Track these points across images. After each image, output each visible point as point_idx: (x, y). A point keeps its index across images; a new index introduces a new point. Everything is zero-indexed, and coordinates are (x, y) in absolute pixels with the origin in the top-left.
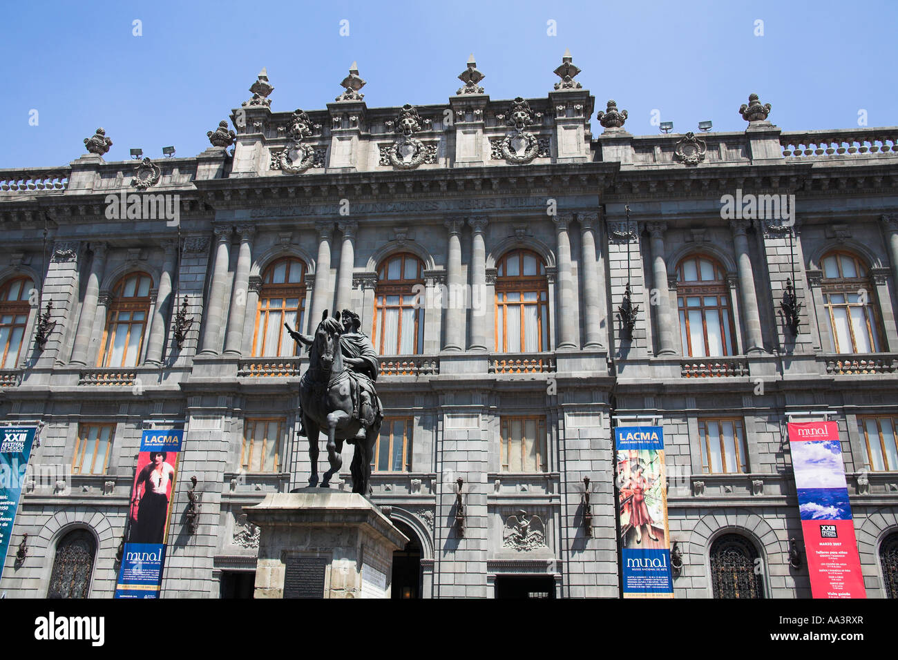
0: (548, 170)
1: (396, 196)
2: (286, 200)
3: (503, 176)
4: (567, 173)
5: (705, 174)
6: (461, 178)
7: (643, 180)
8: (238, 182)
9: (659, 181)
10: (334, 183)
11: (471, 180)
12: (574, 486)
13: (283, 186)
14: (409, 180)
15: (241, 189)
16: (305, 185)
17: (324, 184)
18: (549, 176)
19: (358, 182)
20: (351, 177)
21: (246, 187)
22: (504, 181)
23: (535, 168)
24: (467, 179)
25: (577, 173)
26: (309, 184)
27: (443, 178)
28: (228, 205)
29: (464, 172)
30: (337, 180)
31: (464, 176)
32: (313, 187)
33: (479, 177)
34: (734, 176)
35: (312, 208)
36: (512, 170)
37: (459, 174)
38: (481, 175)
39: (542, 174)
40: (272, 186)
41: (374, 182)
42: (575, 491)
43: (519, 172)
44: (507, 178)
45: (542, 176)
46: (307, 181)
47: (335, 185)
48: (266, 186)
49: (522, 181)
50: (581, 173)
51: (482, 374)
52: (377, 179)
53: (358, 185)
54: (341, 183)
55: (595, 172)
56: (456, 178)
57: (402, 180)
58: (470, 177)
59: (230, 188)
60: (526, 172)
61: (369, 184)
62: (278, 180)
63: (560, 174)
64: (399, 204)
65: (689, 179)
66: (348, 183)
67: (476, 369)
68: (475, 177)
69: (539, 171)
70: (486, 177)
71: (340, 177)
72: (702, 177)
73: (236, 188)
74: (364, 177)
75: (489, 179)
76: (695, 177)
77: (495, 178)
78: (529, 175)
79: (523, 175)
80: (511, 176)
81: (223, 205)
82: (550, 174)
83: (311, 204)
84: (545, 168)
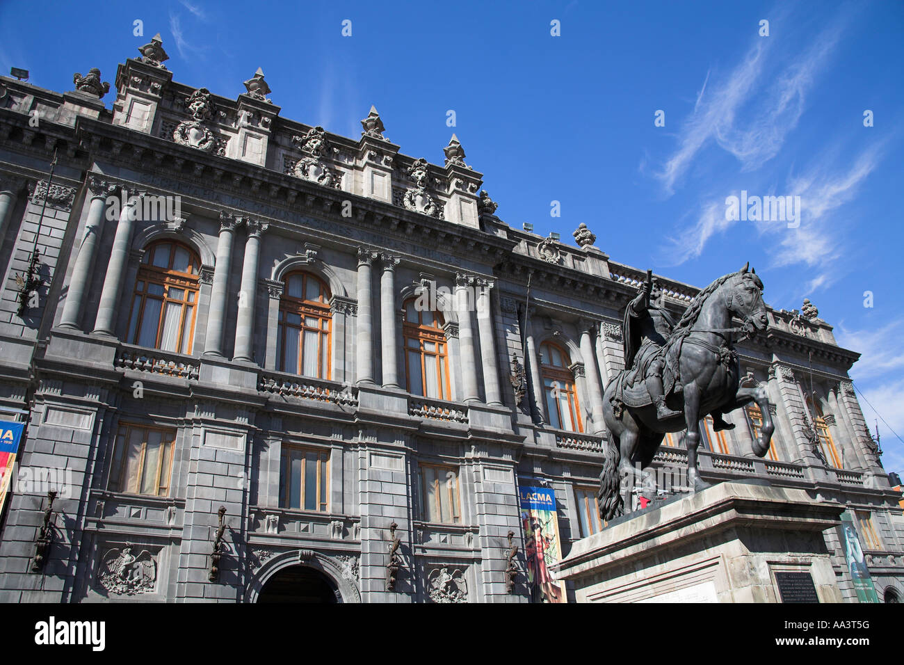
0: (459, 231)
1: (312, 211)
2: (188, 176)
3: (420, 224)
4: (474, 239)
5: (570, 275)
6: (382, 213)
7: (526, 265)
8: (137, 137)
9: (536, 270)
10: (251, 175)
11: (390, 217)
12: (494, 540)
13: (192, 159)
14: (330, 198)
15: (137, 146)
16: (218, 166)
17: (240, 173)
18: (459, 237)
19: (277, 183)
20: (272, 175)
21: (146, 146)
22: (418, 229)
23: (449, 226)
24: (386, 216)
25: (482, 241)
26: (223, 168)
27: (364, 207)
28: (113, 159)
29: (385, 207)
30: (255, 174)
31: (384, 212)
32: (226, 172)
33: (398, 217)
34: (588, 283)
35: (216, 194)
36: (429, 220)
37: (380, 209)
38: (400, 216)
39: (454, 233)
40: (177, 155)
41: (294, 188)
42: (495, 545)
43: (435, 224)
44: (421, 227)
45: (452, 235)
46: (222, 164)
47: (250, 178)
48: (170, 153)
49: (434, 233)
50: (486, 242)
51: (402, 414)
52: (298, 186)
53: (276, 186)
54: (258, 178)
55: (497, 246)
56: (377, 211)
57: (323, 196)
58: (389, 215)
59: (124, 140)
60: (440, 226)
61: (287, 188)
62: (187, 151)
63: (468, 237)
64: (312, 220)
65: (558, 275)
66: (266, 180)
67: (396, 408)
68: (394, 216)
69: (451, 229)
70: (404, 219)
71: (259, 172)
72: (567, 277)
73: (132, 142)
74: (285, 180)
75: (405, 222)
76: (562, 275)
77: (412, 224)
78: (443, 230)
79: (437, 228)
80: (427, 226)
81: (107, 157)
82: (460, 235)
83: (215, 190)
84: (458, 228)
